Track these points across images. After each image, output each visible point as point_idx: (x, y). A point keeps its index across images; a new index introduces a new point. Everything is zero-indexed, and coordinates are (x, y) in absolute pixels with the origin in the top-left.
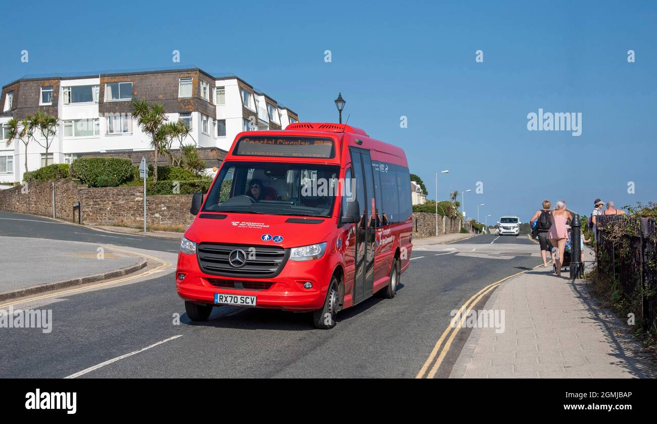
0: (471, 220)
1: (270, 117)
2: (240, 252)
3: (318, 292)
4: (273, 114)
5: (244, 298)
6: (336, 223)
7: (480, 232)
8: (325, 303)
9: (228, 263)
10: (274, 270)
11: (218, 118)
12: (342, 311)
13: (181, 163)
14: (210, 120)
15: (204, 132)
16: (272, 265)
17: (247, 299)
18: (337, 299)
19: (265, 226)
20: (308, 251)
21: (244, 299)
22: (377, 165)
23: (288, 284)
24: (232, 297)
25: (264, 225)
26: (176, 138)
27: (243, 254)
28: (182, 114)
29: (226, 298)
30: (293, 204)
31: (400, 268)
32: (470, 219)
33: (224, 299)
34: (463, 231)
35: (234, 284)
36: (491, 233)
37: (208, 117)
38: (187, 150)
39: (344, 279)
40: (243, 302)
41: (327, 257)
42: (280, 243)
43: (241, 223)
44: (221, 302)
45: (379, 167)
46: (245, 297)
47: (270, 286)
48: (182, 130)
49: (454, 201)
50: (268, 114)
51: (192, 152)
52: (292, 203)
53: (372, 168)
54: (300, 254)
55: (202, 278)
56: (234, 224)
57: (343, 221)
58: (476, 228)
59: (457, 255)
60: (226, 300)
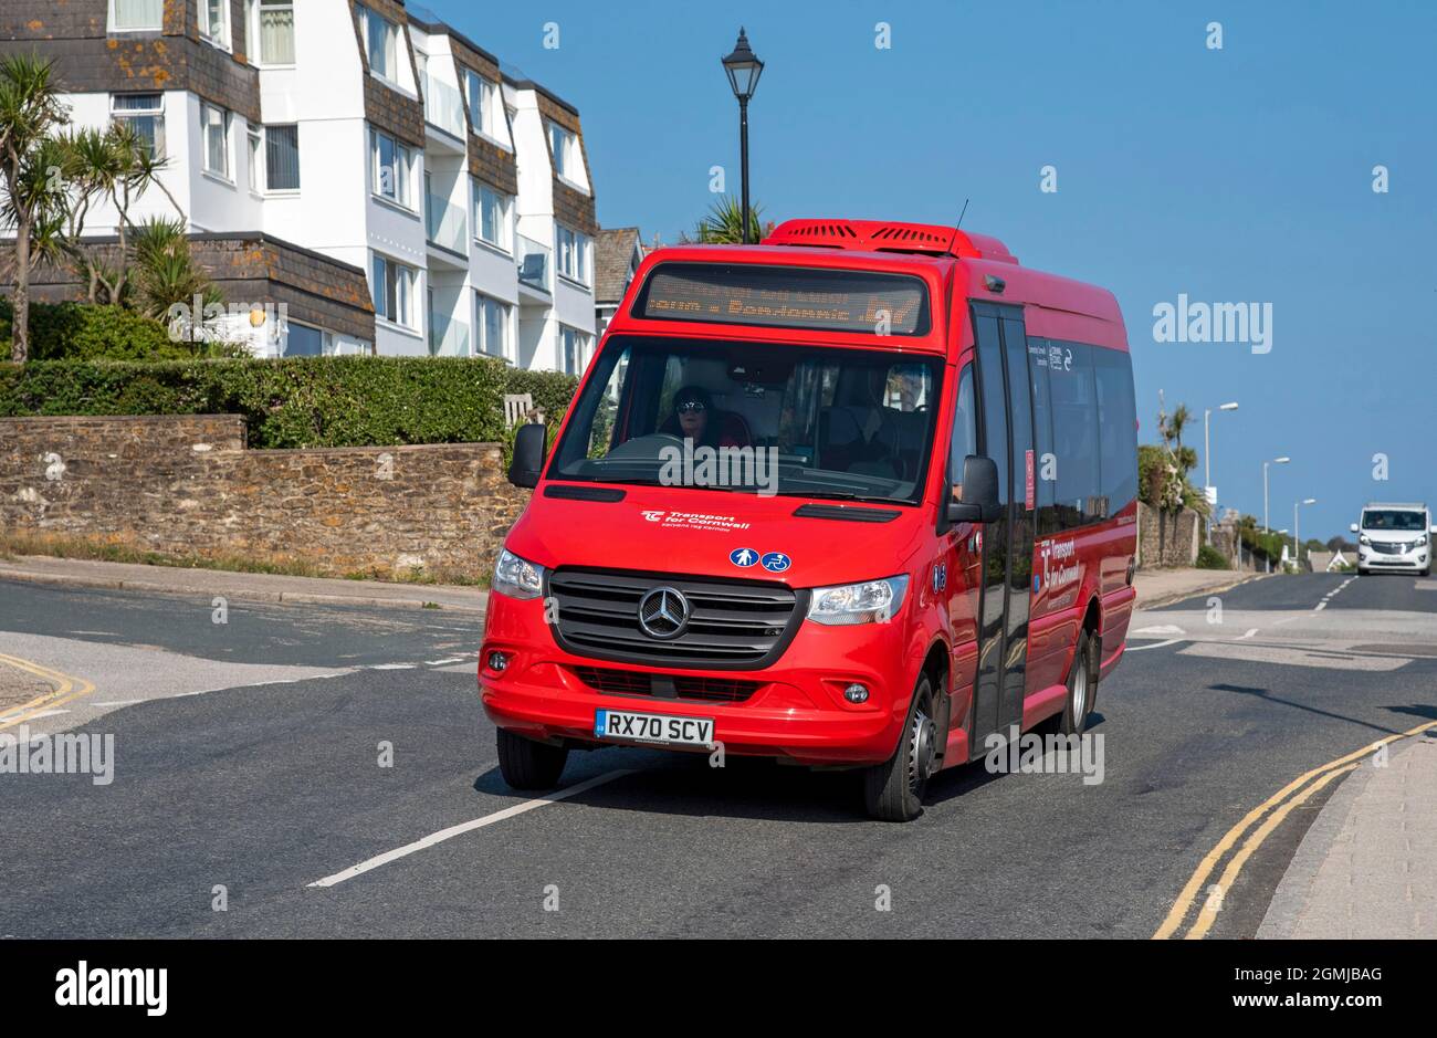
0: (1237, 516)
1: (472, 116)
2: (671, 596)
3: (882, 715)
4: (484, 107)
5: (678, 723)
6: (933, 523)
7: (1274, 563)
8: (898, 747)
9: (636, 625)
10: (763, 647)
11: (268, 117)
12: (940, 772)
13: (125, 291)
14: (238, 125)
15: (214, 173)
16: (759, 633)
17: (688, 726)
18: (931, 738)
19: (737, 526)
20: (857, 598)
21: (680, 727)
22: (1043, 351)
23: (803, 686)
24: (646, 720)
25: (735, 522)
26: (104, 190)
27: (678, 602)
28: (123, 97)
29: (629, 723)
30: (809, 465)
31: (1099, 660)
32: (1233, 514)
33: (623, 726)
34: (1209, 560)
35: (649, 684)
36: (1316, 569)
37: (227, 112)
38: (147, 242)
39: (949, 683)
40: (675, 733)
41: (907, 618)
42: (780, 575)
43: (668, 514)
44: (614, 733)
45: (1046, 357)
46: (682, 721)
47: (753, 691)
48: (127, 163)
49: (1171, 447)
50: (465, 107)
51: (170, 251)
52: (804, 460)
53: (1030, 359)
54: (835, 604)
55: (560, 665)
56: (651, 516)
57: (951, 516)
58: (1259, 550)
59: (1185, 652)
60: (628, 728)
